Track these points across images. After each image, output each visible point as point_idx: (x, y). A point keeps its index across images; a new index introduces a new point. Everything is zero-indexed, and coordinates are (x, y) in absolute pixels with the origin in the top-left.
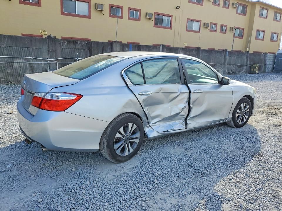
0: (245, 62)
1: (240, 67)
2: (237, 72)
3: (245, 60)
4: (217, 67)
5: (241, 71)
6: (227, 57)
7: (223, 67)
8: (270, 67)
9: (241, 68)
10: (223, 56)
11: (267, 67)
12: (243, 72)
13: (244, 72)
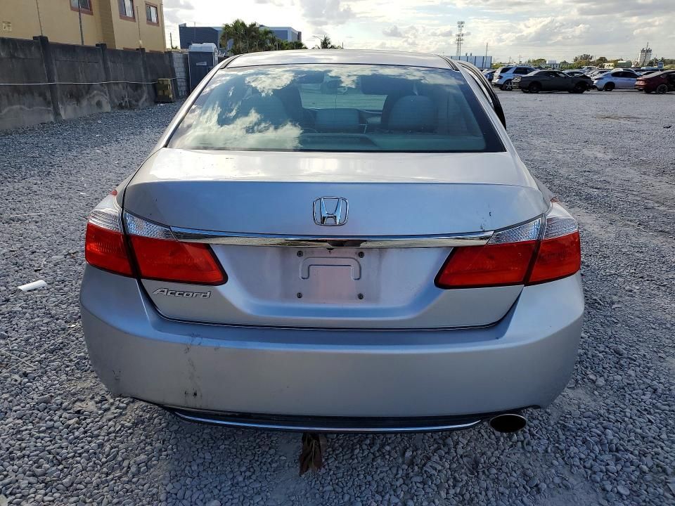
0: (143, 75)
1: (137, 87)
2: (134, 102)
3: (142, 71)
4: (95, 92)
5: (141, 99)
6: (109, 64)
7: (107, 92)
8: (183, 84)
9: (139, 91)
10: (101, 62)
11: (179, 83)
12: (144, 99)
13: (146, 100)
